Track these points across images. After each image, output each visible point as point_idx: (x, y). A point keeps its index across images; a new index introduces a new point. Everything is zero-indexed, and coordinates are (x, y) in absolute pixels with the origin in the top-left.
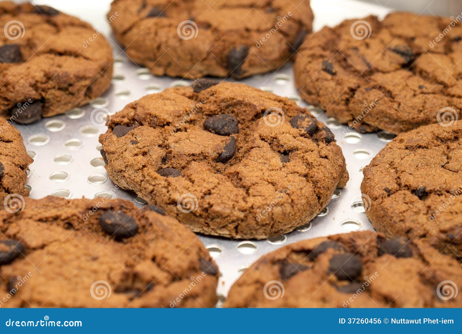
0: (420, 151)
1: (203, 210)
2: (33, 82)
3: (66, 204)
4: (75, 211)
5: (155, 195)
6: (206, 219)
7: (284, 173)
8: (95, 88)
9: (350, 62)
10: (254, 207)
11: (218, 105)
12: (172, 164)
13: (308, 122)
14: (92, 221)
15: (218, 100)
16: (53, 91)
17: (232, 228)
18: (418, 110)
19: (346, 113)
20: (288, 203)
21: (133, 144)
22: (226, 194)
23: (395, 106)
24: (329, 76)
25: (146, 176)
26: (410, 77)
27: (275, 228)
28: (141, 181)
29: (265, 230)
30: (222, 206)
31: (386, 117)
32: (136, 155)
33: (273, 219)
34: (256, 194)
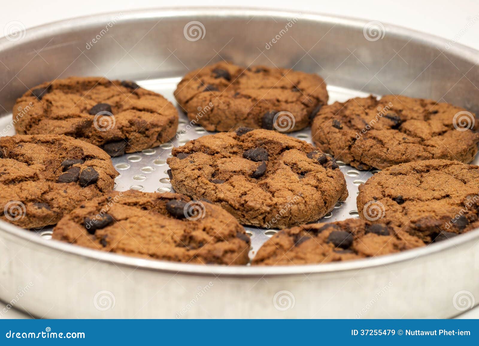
0: (400, 176)
1: (240, 205)
2: (121, 126)
3: (143, 195)
4: (150, 200)
5: (206, 195)
6: (242, 212)
7: (300, 184)
8: (164, 135)
9: (353, 123)
10: (277, 204)
11: (254, 143)
12: (219, 178)
13: (320, 155)
14: (161, 207)
15: (254, 139)
16: (134, 133)
17: (261, 219)
18: (401, 154)
19: (349, 155)
20: (302, 203)
21: (191, 163)
22: (257, 195)
23: (385, 150)
24: (337, 130)
25: (200, 183)
26: (396, 133)
27: (293, 220)
28: (196, 187)
29: (285, 221)
30: (255, 202)
31: (378, 158)
32: (193, 170)
33: (291, 213)
34: (280, 196)
